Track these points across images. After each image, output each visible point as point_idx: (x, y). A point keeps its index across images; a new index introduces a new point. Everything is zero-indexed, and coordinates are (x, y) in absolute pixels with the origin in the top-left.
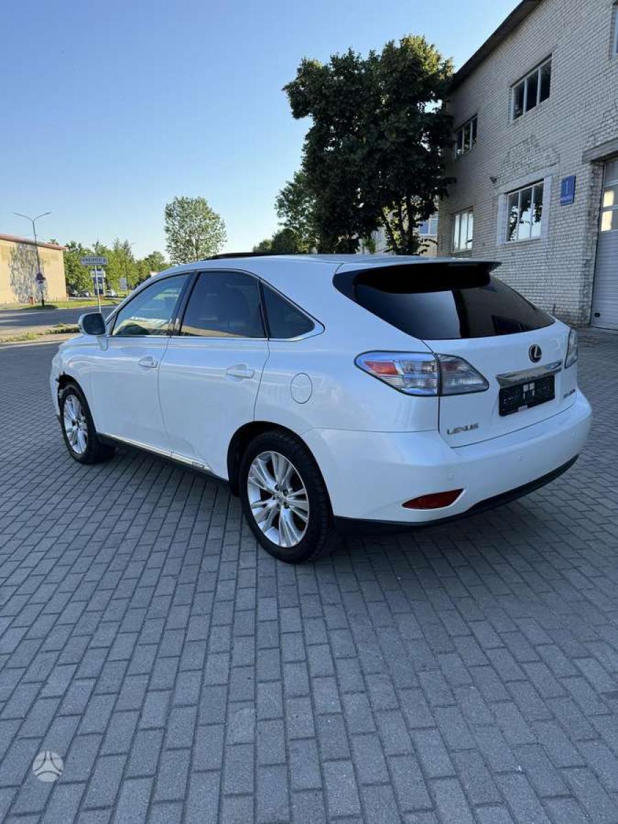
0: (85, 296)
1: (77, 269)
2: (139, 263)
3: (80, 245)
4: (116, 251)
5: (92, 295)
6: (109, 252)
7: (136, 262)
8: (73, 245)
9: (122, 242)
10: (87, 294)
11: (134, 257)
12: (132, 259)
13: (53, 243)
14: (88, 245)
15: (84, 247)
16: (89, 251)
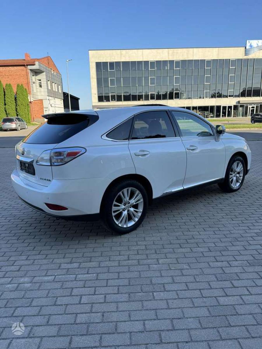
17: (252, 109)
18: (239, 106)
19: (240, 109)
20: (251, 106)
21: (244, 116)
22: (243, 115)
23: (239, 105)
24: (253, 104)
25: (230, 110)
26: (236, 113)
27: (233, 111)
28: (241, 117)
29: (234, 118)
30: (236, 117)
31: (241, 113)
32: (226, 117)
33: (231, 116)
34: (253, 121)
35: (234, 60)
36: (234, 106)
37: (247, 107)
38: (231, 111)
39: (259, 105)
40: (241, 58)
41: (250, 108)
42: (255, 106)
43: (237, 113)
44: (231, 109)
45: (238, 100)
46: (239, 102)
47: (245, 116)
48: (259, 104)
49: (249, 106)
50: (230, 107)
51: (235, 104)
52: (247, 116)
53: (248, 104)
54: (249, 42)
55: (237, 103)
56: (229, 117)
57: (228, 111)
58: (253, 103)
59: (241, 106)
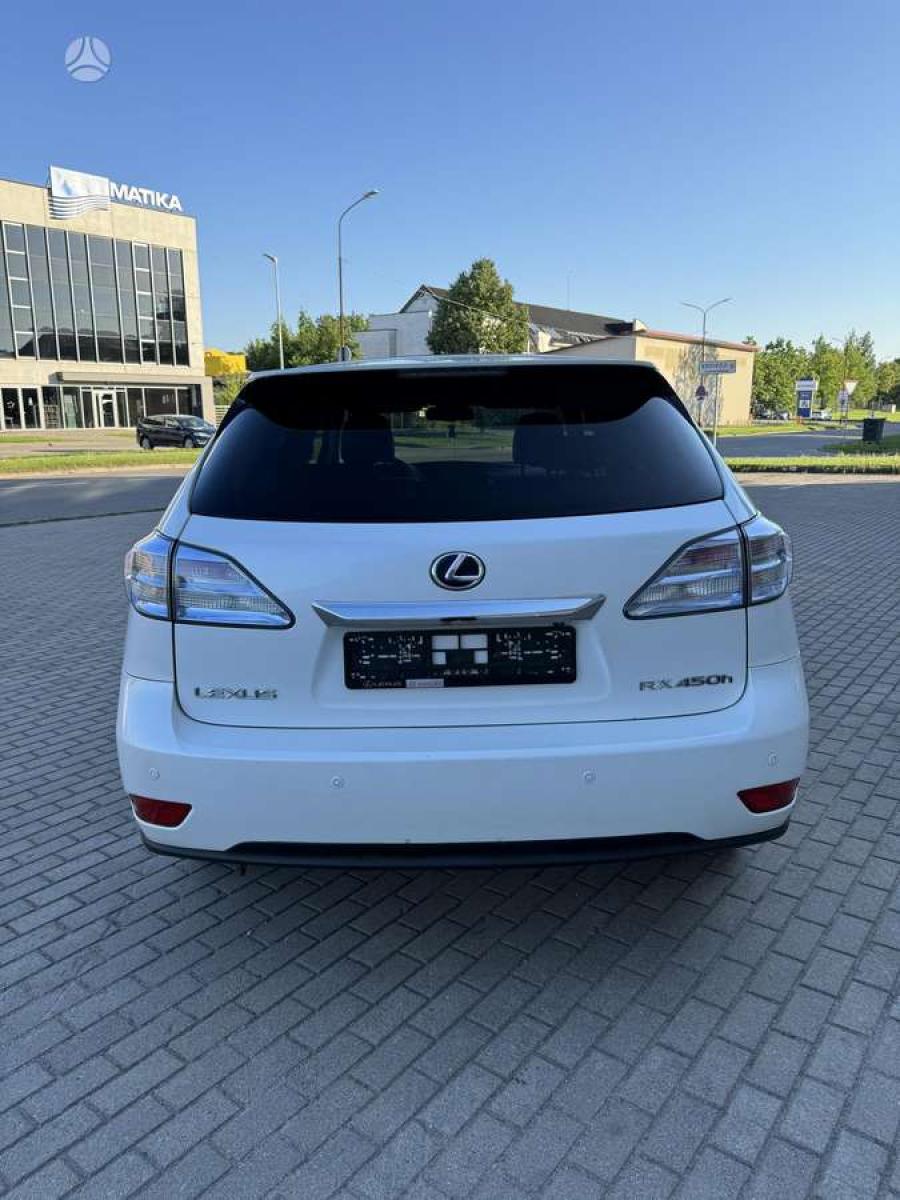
0: (782, 418)
1: (778, 379)
2: (884, 366)
3: (788, 344)
4: (846, 350)
5: (791, 417)
6: (834, 352)
7: (877, 366)
8: (779, 344)
9: (860, 334)
10: (785, 415)
11: (876, 358)
12: (873, 361)
13: (747, 343)
14: (804, 343)
15: (795, 346)
16: (802, 351)
17: (105, 401)
18: (61, 390)
19: (67, 400)
20: (101, 393)
21: (84, 424)
22: (81, 422)
23: (61, 386)
24: (107, 387)
25: (31, 402)
26: (55, 414)
27: (46, 409)
28: (75, 429)
29: (53, 430)
30: (55, 426)
31: (72, 415)
32: (20, 427)
33: (39, 426)
34: (146, 442)
35: (17, 227)
36: (45, 389)
37: (87, 396)
38: (34, 407)
39: (126, 391)
40: (43, 225)
41: (97, 398)
42: (113, 393)
43: (58, 413)
44: (35, 401)
45: (54, 371)
46: (58, 377)
47: (87, 427)
48: (125, 387)
49: (94, 393)
50: (30, 393)
51: (47, 383)
52: (93, 426)
53: (92, 386)
54: (59, 176)
55: (51, 378)
56: (34, 427)
57: (27, 408)
58: (106, 383)
59: (67, 391)
